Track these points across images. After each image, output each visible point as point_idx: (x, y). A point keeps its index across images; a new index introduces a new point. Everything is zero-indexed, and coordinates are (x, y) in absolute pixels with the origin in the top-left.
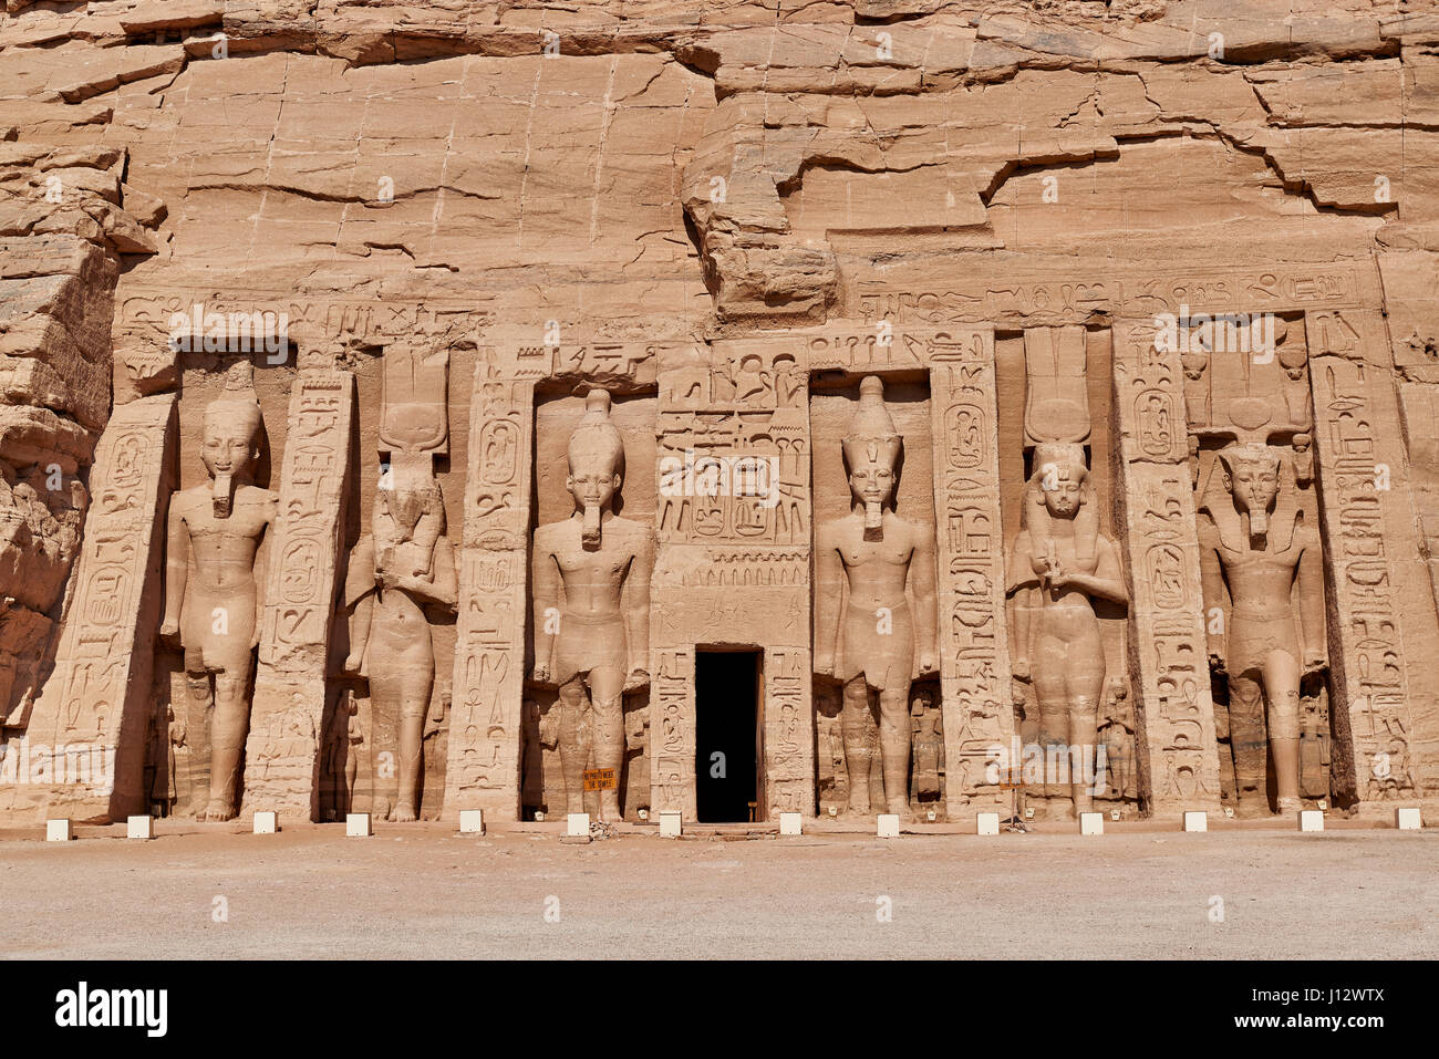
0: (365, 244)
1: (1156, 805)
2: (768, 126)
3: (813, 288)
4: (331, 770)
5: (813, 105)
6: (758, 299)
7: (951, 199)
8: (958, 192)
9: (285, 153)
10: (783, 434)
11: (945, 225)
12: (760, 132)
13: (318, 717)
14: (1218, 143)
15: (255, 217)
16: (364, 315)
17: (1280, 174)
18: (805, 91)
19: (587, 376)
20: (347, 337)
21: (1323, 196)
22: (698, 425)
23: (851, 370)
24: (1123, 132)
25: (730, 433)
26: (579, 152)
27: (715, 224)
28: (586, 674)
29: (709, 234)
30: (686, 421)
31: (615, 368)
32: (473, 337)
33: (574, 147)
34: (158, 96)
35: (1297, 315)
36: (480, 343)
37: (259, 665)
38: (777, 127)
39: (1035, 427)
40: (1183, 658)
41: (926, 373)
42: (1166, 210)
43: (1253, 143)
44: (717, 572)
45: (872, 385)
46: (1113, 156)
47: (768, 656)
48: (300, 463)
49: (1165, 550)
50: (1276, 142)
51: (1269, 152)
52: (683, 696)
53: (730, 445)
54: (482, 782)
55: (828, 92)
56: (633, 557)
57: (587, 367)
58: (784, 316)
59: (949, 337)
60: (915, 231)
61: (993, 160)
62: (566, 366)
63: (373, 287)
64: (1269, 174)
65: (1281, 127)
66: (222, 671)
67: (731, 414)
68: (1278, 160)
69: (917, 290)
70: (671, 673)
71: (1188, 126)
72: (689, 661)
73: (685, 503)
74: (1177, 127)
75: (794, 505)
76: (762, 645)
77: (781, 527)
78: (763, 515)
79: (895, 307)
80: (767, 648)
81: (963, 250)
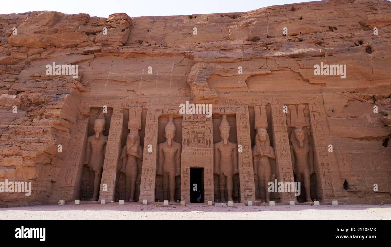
0: (126, 90)
1: (283, 200)
2: (204, 68)
3: (213, 98)
4: (117, 191)
5: (212, 65)
7: (239, 82)
8: (241, 80)
9: (112, 73)
10: (207, 126)
11: (238, 86)
12: (202, 69)
13: (115, 180)
14: (290, 72)
15: (106, 85)
16: (126, 103)
17: (303, 77)
18: (211, 62)
19: (169, 115)
20: (122, 107)
21: (311, 82)
22: (191, 124)
23: (221, 114)
24: (272, 70)
25: (197, 126)
26: (168, 73)
27: (194, 86)
28: (168, 173)
29: (193, 88)
30: (188, 123)
31: (174, 113)
32: (147, 107)
33: (167, 73)
34: (89, 64)
35: (307, 104)
36: (148, 108)
37: (103, 170)
38: (206, 68)
39: (257, 125)
40: (288, 170)
41: (235, 114)
43: (297, 72)
44: (194, 153)
45: (225, 117)
46: (270, 74)
47: (205, 170)
48: (113, 131)
49: (284, 149)
50: (301, 71)
51: (300, 73)
52: (188, 177)
53: (197, 128)
54: (147, 194)
55: (216, 62)
56: (178, 150)
57: (169, 113)
59: (239, 108)
60: (233, 88)
61: (247, 75)
62: (165, 113)
63: (127, 98)
64: (300, 78)
65: (302, 69)
66: (96, 171)
67: (197, 122)
68: (302, 75)
69: (233, 99)
70: (185, 172)
71: (284, 69)
72: (189, 170)
73: (188, 139)
74: (283, 69)
75: (210, 140)
76: (203, 167)
77: (207, 144)
78: (203, 141)
79: (229, 102)
80: (204, 168)
81: (242, 91)
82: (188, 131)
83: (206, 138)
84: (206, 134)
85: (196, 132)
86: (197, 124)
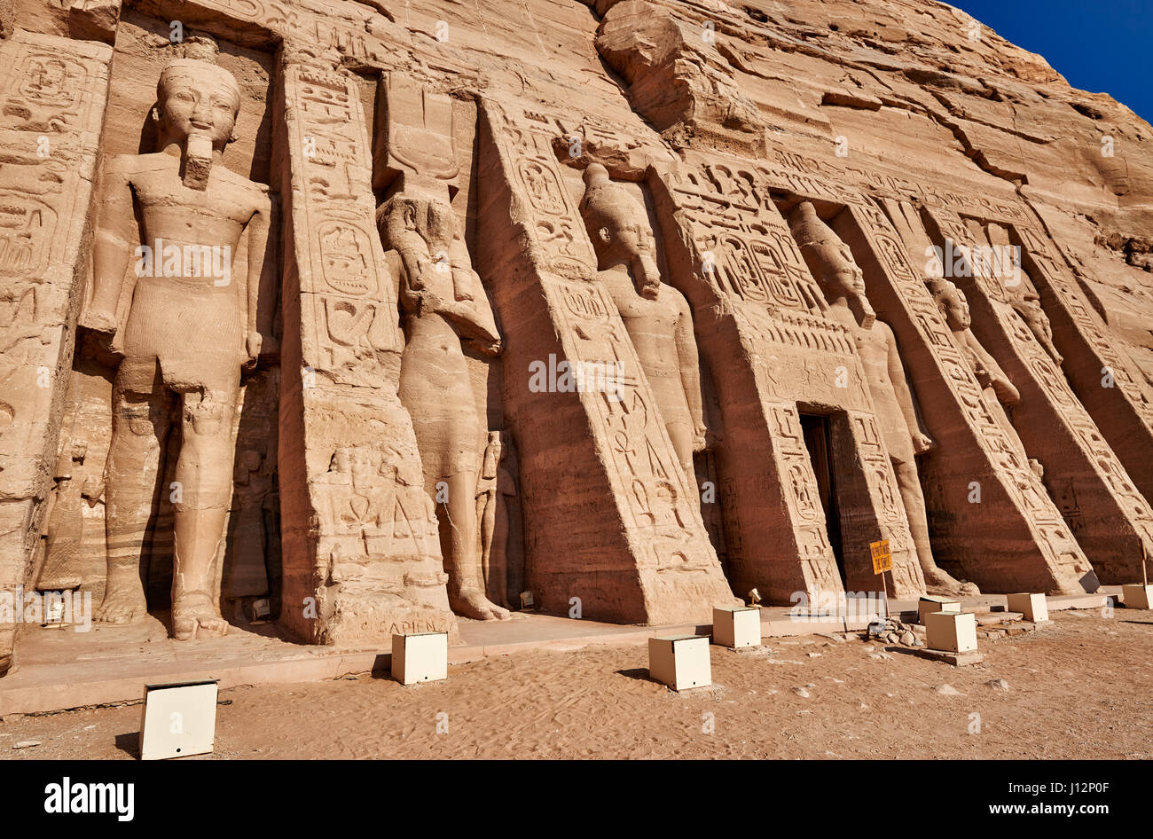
3: (754, 126)
6: (718, 121)
7: (801, 103)
8: (805, 101)
10: (771, 229)
11: (808, 117)
14: (927, 118)
16: (354, 40)
17: (968, 146)
19: (590, 148)
20: (340, 52)
21: (992, 162)
22: (707, 205)
23: (795, 193)
25: (734, 219)
30: (697, 201)
31: (614, 147)
32: (473, 90)
35: (1011, 227)
36: (483, 96)
40: (1100, 446)
41: (846, 207)
42: (916, 148)
43: (950, 121)
45: (810, 208)
46: (876, 109)
47: (852, 421)
49: (1039, 363)
50: (964, 125)
51: (961, 129)
52: (800, 457)
53: (738, 228)
56: (681, 314)
57: (592, 139)
58: (736, 142)
59: (842, 188)
60: (790, 116)
61: (819, 89)
62: (573, 134)
64: (957, 143)
65: (960, 117)
66: (198, 388)
67: (728, 204)
68: (965, 135)
69: (804, 156)
70: (786, 431)
71: (911, 105)
72: (796, 419)
73: (727, 270)
74: (906, 103)
75: (808, 286)
76: (844, 408)
77: (810, 305)
78: (792, 290)
79: (796, 162)
80: (849, 412)
81: (819, 137)
82: (709, 233)
83: (795, 279)
84: (785, 261)
85: (742, 246)
86: (732, 211)
